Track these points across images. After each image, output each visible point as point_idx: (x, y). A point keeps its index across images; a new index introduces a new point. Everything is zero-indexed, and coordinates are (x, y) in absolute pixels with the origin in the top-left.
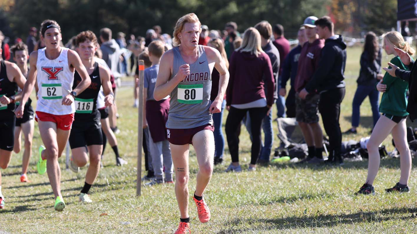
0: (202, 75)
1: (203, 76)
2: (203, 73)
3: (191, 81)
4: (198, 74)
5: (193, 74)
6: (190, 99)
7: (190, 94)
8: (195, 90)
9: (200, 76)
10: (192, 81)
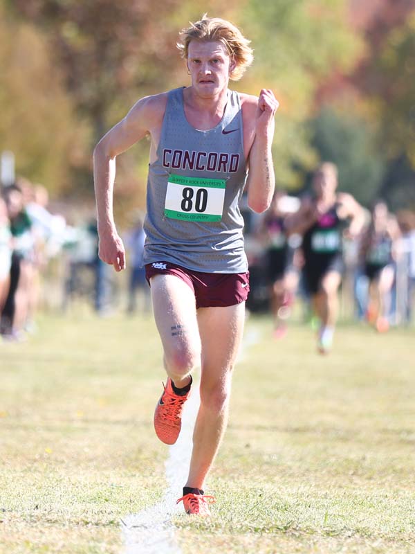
0: (224, 159)
1: (226, 162)
2: (227, 156)
3: (197, 168)
4: (216, 155)
5: (205, 154)
6: (193, 211)
7: (194, 200)
8: (206, 192)
9: (221, 162)
10: (200, 169)
